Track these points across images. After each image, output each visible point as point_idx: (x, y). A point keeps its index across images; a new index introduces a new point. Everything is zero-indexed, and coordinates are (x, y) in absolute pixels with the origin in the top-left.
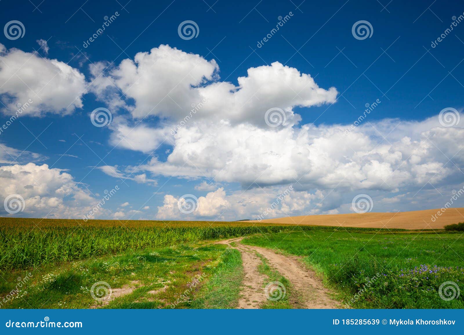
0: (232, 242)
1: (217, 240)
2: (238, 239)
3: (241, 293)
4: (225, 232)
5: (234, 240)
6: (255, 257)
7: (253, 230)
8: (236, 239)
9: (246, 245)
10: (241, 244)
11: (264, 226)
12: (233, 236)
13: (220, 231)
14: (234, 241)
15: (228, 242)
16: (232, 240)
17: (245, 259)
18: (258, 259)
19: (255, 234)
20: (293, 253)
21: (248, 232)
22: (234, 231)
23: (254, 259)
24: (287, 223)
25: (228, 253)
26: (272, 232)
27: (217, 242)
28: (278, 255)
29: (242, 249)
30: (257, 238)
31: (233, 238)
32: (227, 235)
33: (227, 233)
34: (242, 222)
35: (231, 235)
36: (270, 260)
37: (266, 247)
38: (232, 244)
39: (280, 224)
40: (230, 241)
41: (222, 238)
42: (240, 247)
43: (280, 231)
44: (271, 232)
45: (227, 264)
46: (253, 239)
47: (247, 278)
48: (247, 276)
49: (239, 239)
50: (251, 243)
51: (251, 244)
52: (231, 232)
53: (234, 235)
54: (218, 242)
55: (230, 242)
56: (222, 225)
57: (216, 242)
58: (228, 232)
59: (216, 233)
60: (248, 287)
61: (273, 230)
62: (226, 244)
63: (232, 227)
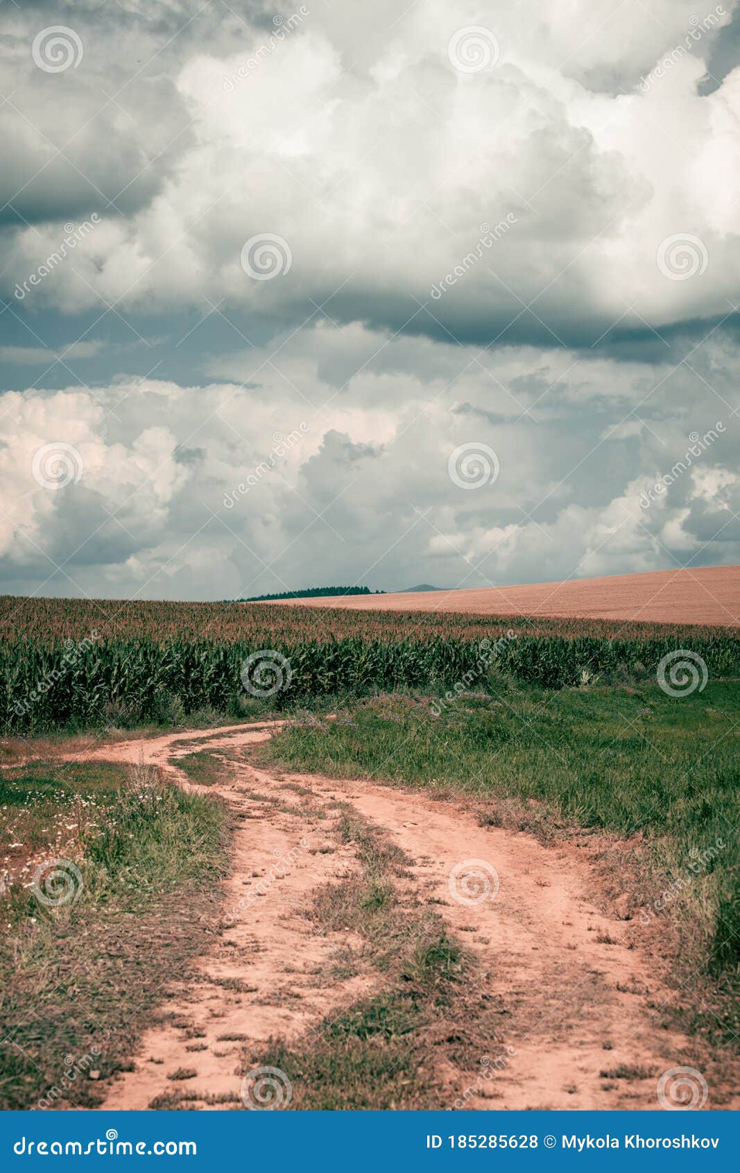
0: (198, 749)
1: (84, 740)
2: (243, 731)
3: (170, 1008)
4: (146, 676)
5: (213, 737)
6: (330, 844)
7: (369, 666)
8: (229, 735)
9: (298, 771)
10: (261, 765)
11: (464, 635)
12: (209, 712)
13: (109, 671)
14: (215, 744)
15: (167, 749)
16: (202, 741)
17: (253, 853)
18: (343, 853)
19: (385, 697)
20: (595, 822)
21: (333, 679)
22: (218, 675)
23: (313, 852)
24: (647, 619)
25: (135, 808)
26: (521, 687)
27: (83, 748)
28: (498, 833)
29: (255, 798)
30: (387, 725)
31: (209, 724)
32: (166, 705)
33: (161, 687)
34: (302, 608)
35: (190, 706)
36: (419, 861)
37: (434, 783)
38: (199, 767)
39: (600, 621)
40: (183, 743)
41: (124, 724)
42: (245, 786)
43: (585, 677)
44: (509, 678)
45: (113, 873)
46: (351, 733)
47: (230, 943)
48: (229, 936)
49: (257, 729)
50: (335, 756)
51: (332, 764)
52: (195, 681)
53: (217, 700)
54: (94, 748)
55: (180, 753)
56: (134, 630)
57: (75, 749)
58: (172, 682)
59: (78, 688)
60: (219, 982)
61: (522, 672)
62: (149, 761)
63: (203, 646)
